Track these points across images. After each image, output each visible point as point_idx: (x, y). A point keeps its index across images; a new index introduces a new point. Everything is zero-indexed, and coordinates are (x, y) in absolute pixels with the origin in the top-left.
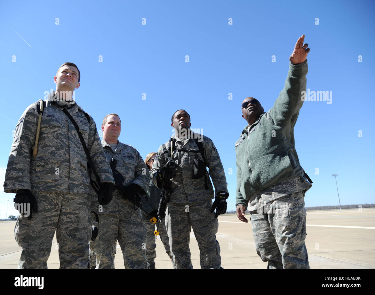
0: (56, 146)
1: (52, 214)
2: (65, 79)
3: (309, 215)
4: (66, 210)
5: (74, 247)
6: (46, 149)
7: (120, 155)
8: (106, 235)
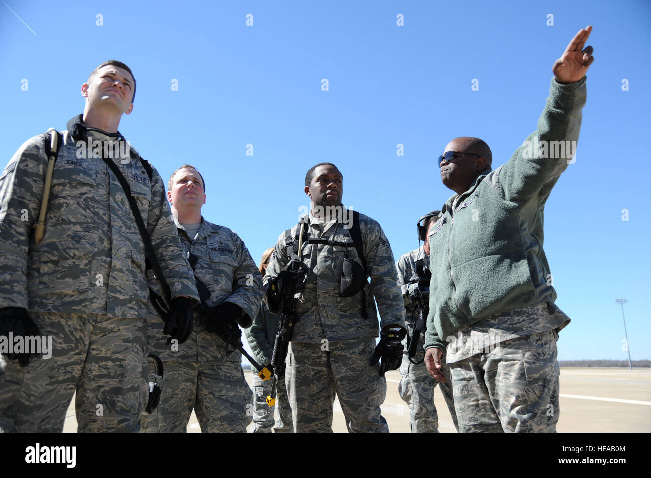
0: (84, 223)
1: (69, 359)
2: (108, 91)
3: (566, 376)
4: (99, 352)
5: (111, 426)
6: (63, 228)
7: (205, 247)
8: (172, 402)
